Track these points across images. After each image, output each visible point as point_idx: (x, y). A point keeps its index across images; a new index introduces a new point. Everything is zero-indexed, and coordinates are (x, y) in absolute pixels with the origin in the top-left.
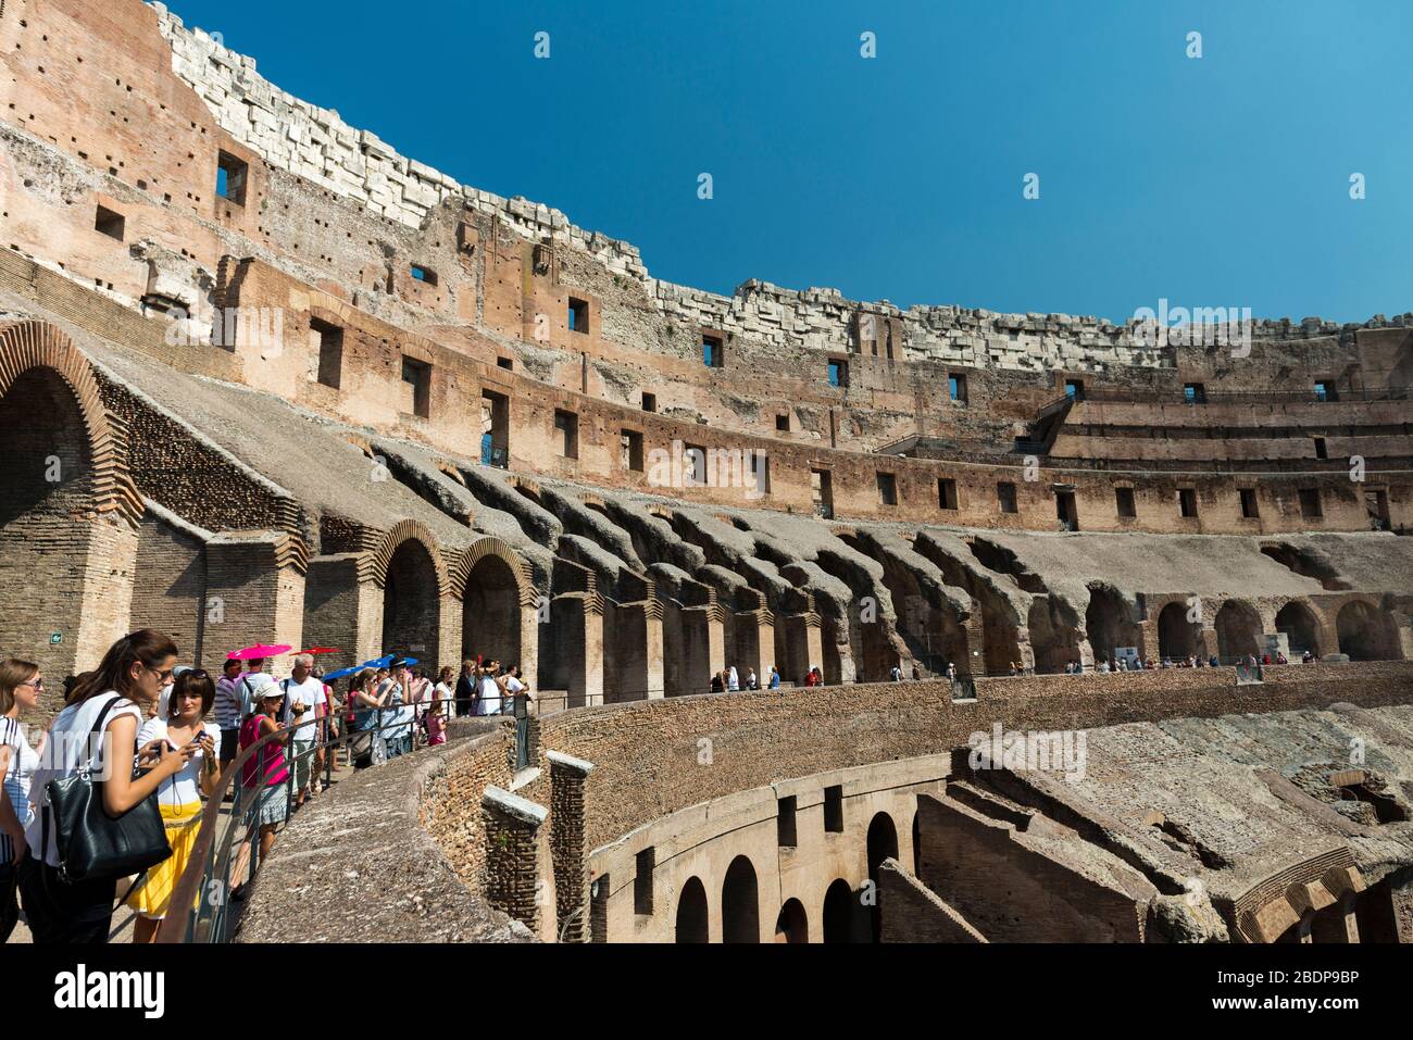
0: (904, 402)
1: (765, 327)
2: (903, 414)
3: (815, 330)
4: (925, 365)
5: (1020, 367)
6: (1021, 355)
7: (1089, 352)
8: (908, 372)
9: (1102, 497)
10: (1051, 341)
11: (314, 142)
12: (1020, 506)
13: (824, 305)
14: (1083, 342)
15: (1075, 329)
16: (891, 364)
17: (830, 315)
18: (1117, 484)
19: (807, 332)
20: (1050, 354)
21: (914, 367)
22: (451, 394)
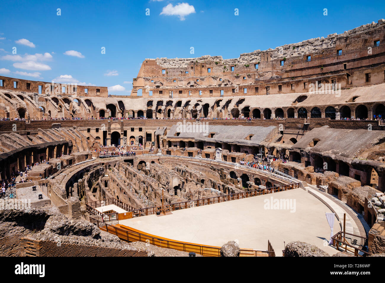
0: (270, 69)
1: (244, 61)
2: (269, 72)
3: (254, 59)
4: (275, 60)
5: (298, 55)
6: (298, 52)
7: (315, 47)
8: (271, 63)
9: (275, 87)
10: (306, 47)
11: (173, 63)
12: (259, 91)
13: (256, 54)
14: (314, 45)
15: (312, 42)
16: (267, 62)
17: (257, 55)
18: (279, 84)
19: (252, 60)
20: (305, 51)
21: (272, 61)
22: (165, 93)
